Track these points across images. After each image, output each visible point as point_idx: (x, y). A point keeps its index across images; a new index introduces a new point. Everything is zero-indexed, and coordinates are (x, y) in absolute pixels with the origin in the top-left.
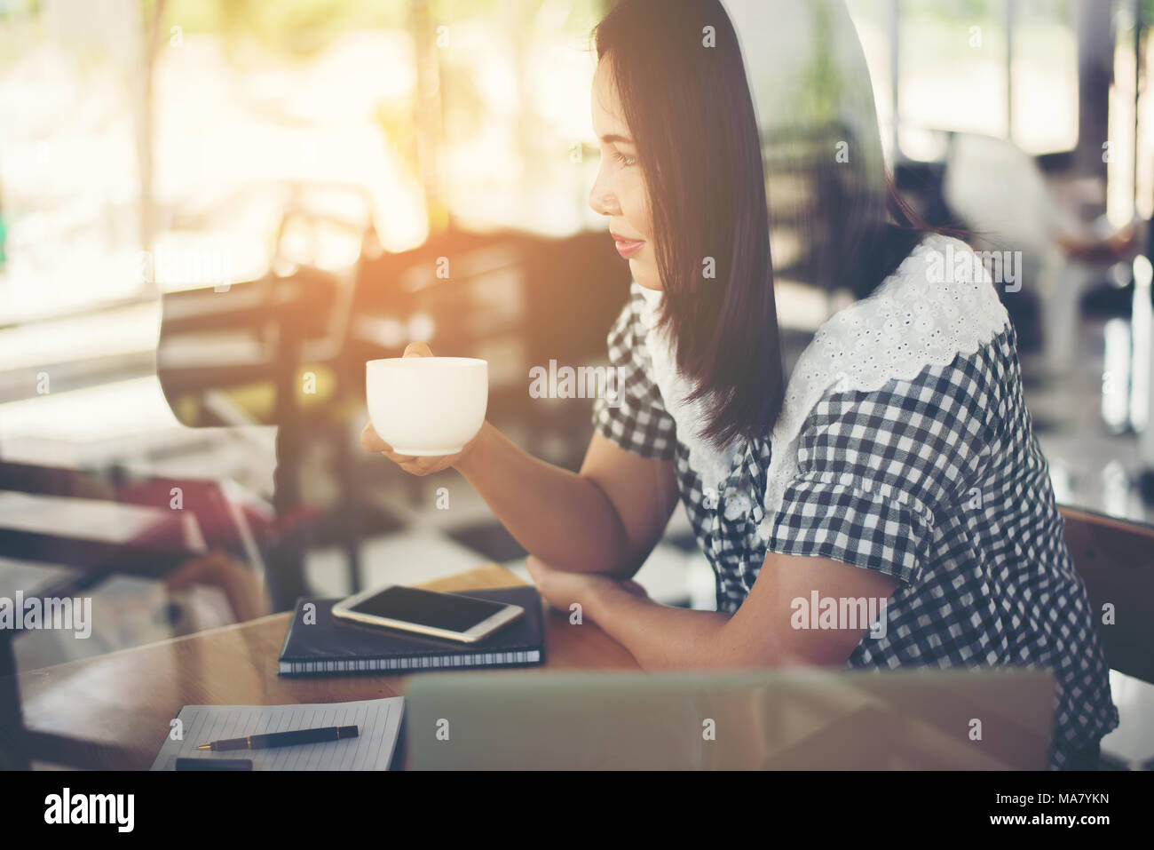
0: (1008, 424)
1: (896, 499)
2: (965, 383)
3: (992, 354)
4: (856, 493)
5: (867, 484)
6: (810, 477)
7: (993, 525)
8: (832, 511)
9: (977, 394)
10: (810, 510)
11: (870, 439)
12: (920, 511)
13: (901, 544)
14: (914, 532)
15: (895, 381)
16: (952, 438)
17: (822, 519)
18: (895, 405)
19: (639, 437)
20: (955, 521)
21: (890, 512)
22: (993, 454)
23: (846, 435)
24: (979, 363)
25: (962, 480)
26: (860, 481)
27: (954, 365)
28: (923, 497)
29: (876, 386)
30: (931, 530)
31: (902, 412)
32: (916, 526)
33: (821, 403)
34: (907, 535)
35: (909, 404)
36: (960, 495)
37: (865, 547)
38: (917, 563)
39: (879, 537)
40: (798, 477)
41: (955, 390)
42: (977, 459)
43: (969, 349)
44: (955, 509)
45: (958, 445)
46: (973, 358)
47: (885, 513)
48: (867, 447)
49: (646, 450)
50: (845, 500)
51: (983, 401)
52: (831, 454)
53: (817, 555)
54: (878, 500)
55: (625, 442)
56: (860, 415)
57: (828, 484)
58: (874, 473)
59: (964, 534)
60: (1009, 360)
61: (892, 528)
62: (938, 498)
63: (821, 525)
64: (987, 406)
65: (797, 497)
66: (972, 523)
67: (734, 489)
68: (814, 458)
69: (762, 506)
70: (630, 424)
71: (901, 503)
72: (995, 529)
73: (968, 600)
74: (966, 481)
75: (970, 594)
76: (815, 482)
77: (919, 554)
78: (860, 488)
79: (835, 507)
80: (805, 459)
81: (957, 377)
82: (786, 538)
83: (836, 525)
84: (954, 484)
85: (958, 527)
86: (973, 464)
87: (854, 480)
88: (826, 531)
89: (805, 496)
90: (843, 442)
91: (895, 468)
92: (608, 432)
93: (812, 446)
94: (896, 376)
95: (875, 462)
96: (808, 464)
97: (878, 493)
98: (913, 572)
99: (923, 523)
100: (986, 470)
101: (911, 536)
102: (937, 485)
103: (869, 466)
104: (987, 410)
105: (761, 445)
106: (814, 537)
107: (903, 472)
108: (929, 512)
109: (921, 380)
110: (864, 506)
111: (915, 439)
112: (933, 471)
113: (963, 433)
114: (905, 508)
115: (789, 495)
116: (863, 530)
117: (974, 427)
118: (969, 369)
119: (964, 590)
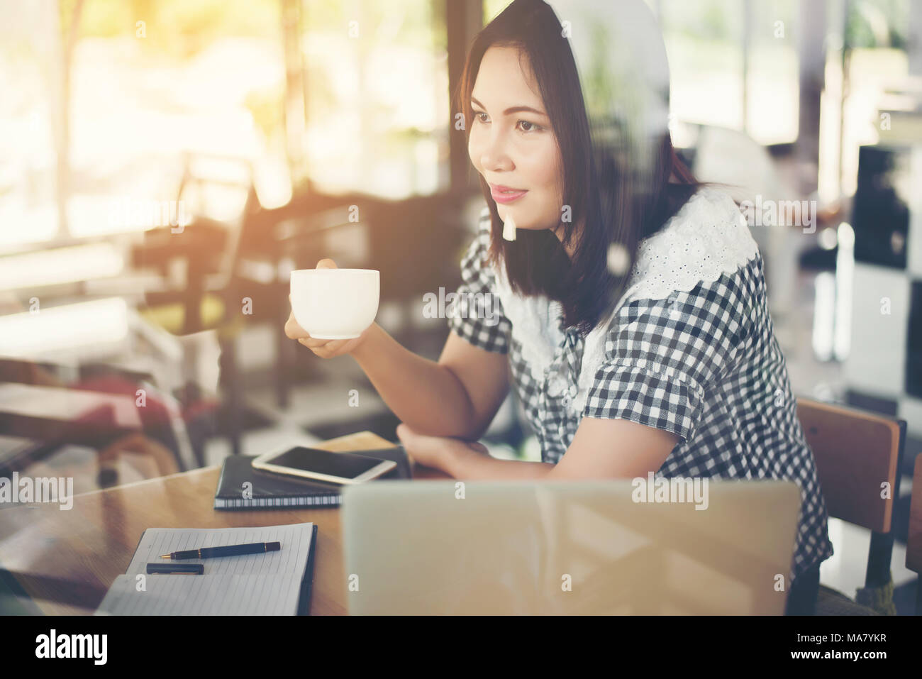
0: (757, 326)
1: (677, 378)
2: (728, 294)
3: (747, 274)
4: (648, 373)
5: (657, 367)
6: (615, 362)
7: (745, 401)
8: (631, 386)
9: (736, 303)
10: (614, 386)
11: (659, 334)
12: (694, 387)
13: (681, 410)
14: (690, 402)
15: (677, 292)
16: (718, 334)
17: (623, 392)
18: (677, 309)
19: (484, 337)
20: (718, 398)
21: (673, 387)
22: (746, 348)
23: (641, 331)
24: (738, 281)
25: (724, 366)
26: (652, 365)
27: (720, 281)
28: (697, 377)
29: (663, 295)
30: (702, 402)
31: (682, 315)
32: (691, 398)
33: (622, 308)
34: (685, 404)
35: (688, 309)
36: (723, 377)
37: (655, 412)
38: (692, 424)
39: (665, 405)
40: (606, 362)
41: (720, 300)
42: (735, 350)
43: (730, 270)
44: (719, 388)
45: (722, 340)
46: (733, 276)
47: (669, 388)
48: (656, 339)
49: (489, 346)
50: (640, 378)
51: (740, 308)
52: (630, 345)
53: (620, 418)
54: (664, 378)
55: (474, 340)
56: (652, 317)
57: (628, 367)
58: (661, 359)
59: (725, 407)
60: (759, 280)
61: (675, 399)
62: (707, 378)
63: (623, 396)
64: (743, 312)
65: (605, 376)
66: (731, 399)
67: (556, 373)
68: (617, 348)
69: (577, 386)
70: (478, 326)
71: (681, 381)
72: (747, 405)
73: (726, 456)
74: (727, 366)
75: (728, 452)
76: (618, 365)
77: (693, 418)
78: (651, 370)
79: (633, 383)
80: (611, 349)
81: (722, 290)
82: (597, 406)
83: (633, 396)
84: (718, 368)
85: (720, 402)
86: (733, 354)
87: (647, 364)
88: (627, 400)
89: (611, 375)
90: (639, 336)
91: (677, 355)
92: (461, 332)
93: (616, 340)
94: (678, 289)
95: (662, 350)
96: (614, 353)
97: (664, 373)
98: (689, 432)
99: (696, 395)
100: (741, 360)
101: (688, 405)
102: (707, 368)
103: (658, 353)
104: (743, 315)
105: (576, 340)
106: (617, 406)
107: (682, 358)
108: (701, 388)
109: (696, 291)
110: (654, 383)
111: (692, 334)
112: (704, 358)
113: (726, 331)
114: (684, 385)
115: (599, 376)
116: (654, 400)
117: (734, 327)
118: (731, 285)
119: (724, 448)
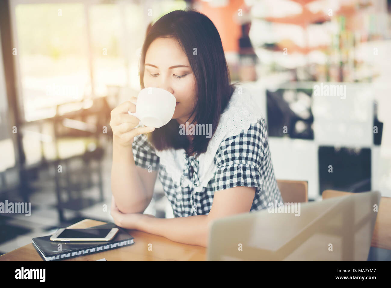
1: (252, 165)
4: (241, 165)
8: (236, 172)
10: (228, 174)
11: (241, 148)
13: (257, 177)
15: (243, 130)
16: (260, 144)
17: (233, 176)
18: (245, 136)
19: (148, 164)
23: (233, 149)
27: (257, 122)
28: (258, 163)
29: (238, 133)
33: (222, 143)
35: (249, 135)
37: (249, 180)
48: (241, 151)
55: (144, 166)
56: (236, 142)
58: (245, 158)
70: (145, 159)
81: (258, 126)
87: (240, 161)
88: (237, 178)
90: (233, 151)
95: (244, 155)
97: (247, 164)
102: (260, 159)
106: (233, 182)
110: (245, 169)
115: (219, 172)
116: (247, 176)
